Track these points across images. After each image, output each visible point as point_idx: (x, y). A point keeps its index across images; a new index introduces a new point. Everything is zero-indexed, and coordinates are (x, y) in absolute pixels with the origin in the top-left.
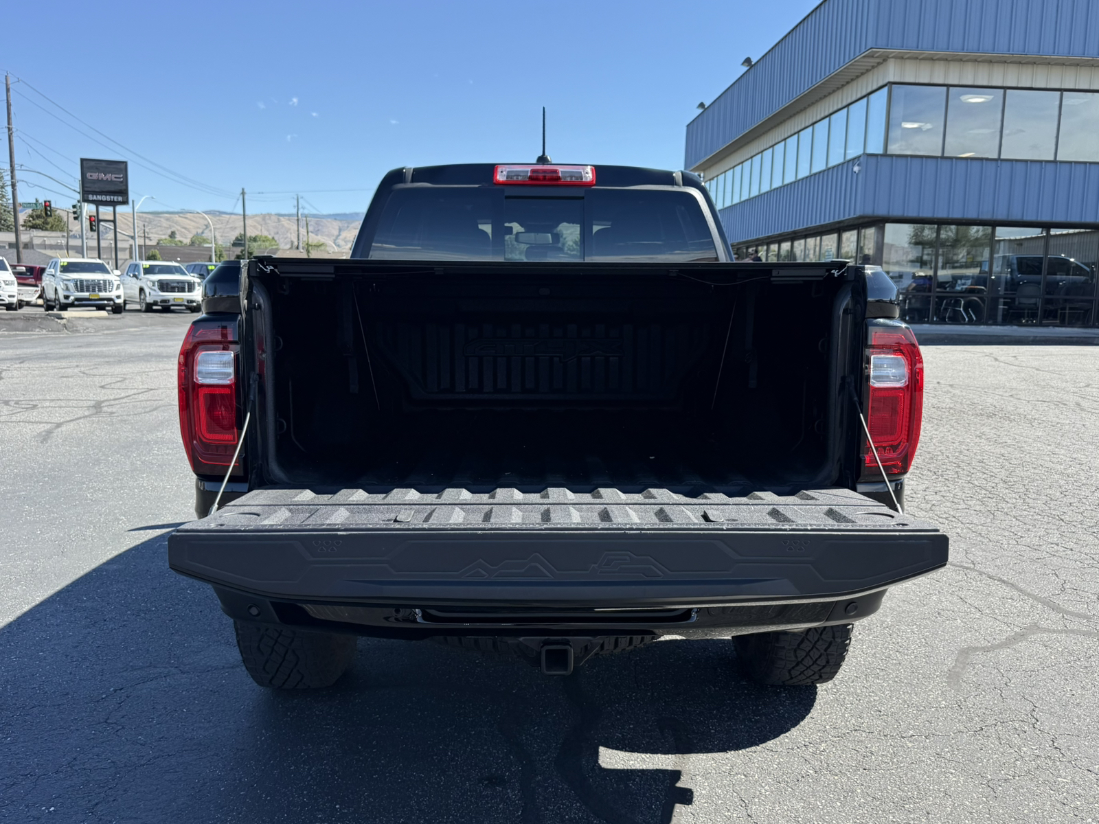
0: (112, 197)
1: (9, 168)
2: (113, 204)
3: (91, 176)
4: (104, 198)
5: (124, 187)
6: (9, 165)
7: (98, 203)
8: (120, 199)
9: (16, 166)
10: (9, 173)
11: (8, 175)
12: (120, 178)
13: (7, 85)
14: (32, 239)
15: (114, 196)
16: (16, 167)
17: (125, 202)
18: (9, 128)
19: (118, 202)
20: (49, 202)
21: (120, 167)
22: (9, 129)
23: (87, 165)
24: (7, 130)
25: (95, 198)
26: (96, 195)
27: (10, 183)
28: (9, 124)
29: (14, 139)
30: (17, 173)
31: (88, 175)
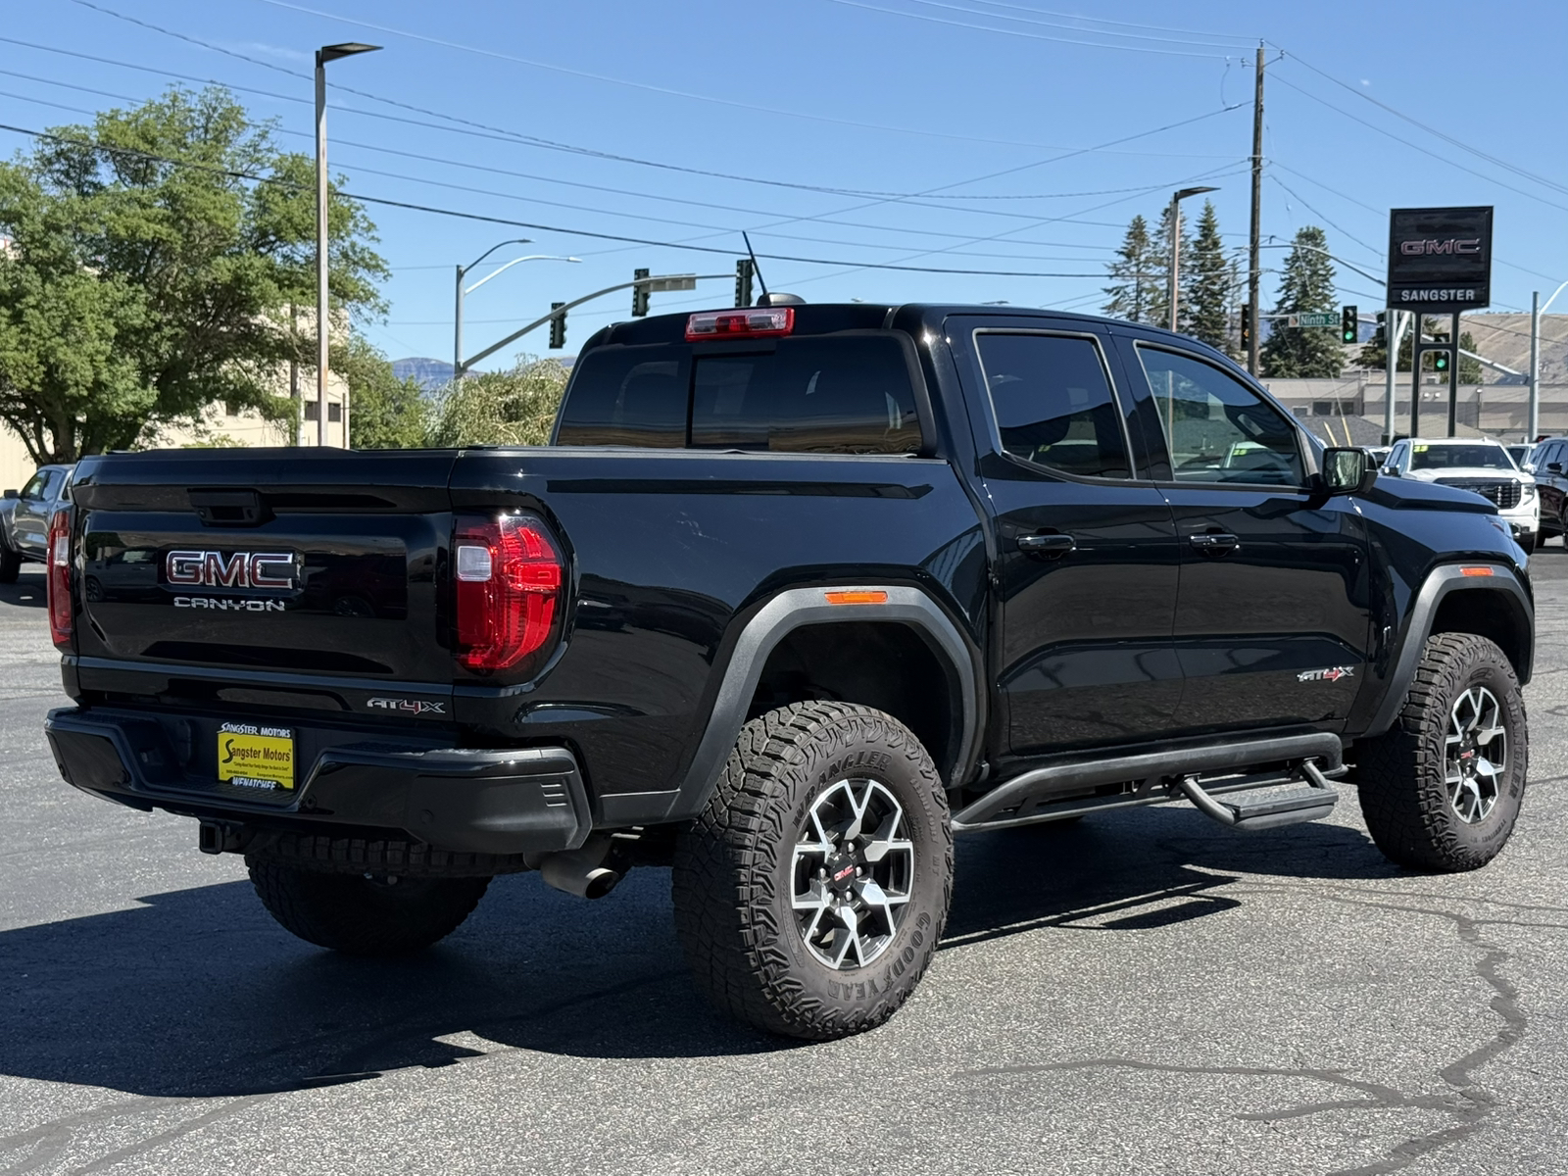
0: (1452, 292)
1: (1248, 245)
2: (1454, 307)
3: (1410, 248)
4: (1433, 295)
5: (1481, 267)
6: (1248, 239)
7: (1419, 307)
8: (1471, 294)
9: (1261, 240)
10: (1247, 256)
11: (1244, 260)
12: (1474, 246)
13: (1259, 68)
14: (1362, 391)
15: (1457, 288)
16: (1263, 241)
17: (1482, 301)
18: (1254, 159)
19: (1465, 301)
20: (1354, 308)
21: (1476, 222)
22: (1256, 162)
23: (1405, 223)
24: (1251, 163)
25: (1415, 296)
26: (1419, 289)
27: (1246, 277)
28: (1255, 152)
29: (1263, 182)
30: (1262, 253)
31: (1405, 245)
